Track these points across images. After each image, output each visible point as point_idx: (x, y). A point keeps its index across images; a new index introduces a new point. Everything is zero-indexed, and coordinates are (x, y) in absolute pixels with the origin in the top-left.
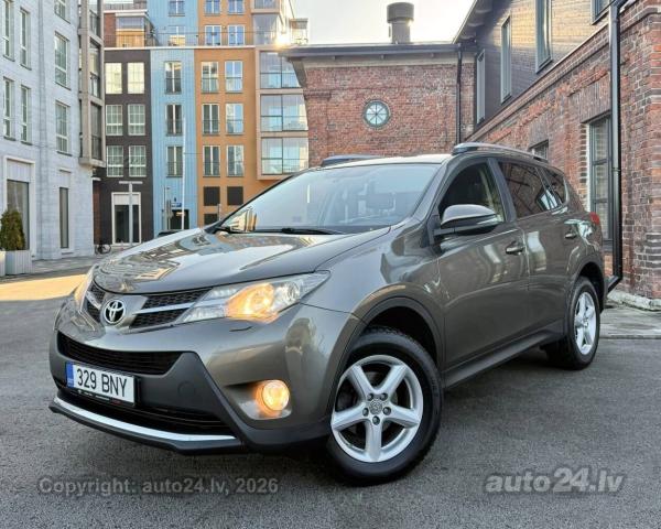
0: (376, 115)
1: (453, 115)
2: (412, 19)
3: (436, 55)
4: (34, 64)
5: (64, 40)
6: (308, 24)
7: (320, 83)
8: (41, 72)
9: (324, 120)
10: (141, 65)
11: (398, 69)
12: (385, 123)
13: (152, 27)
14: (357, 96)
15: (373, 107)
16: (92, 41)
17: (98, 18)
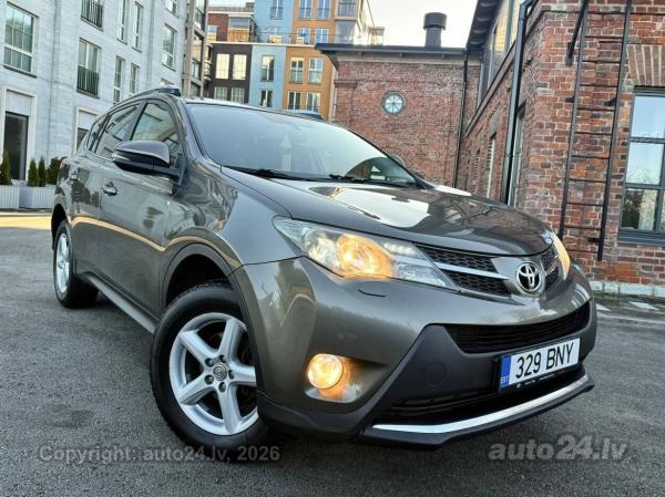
0: (394, 104)
1: (458, 109)
2: (444, 28)
3: (447, 57)
4: (144, 48)
5: (174, 32)
6: (385, 32)
7: (348, 73)
8: (149, 55)
9: (349, 106)
10: (245, 57)
11: (415, 66)
12: (400, 112)
13: (256, 27)
14: (379, 87)
15: (392, 98)
16: (196, 33)
17: (204, 15)
